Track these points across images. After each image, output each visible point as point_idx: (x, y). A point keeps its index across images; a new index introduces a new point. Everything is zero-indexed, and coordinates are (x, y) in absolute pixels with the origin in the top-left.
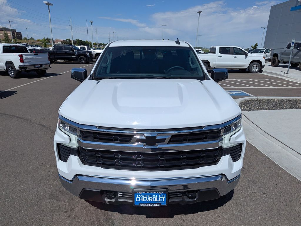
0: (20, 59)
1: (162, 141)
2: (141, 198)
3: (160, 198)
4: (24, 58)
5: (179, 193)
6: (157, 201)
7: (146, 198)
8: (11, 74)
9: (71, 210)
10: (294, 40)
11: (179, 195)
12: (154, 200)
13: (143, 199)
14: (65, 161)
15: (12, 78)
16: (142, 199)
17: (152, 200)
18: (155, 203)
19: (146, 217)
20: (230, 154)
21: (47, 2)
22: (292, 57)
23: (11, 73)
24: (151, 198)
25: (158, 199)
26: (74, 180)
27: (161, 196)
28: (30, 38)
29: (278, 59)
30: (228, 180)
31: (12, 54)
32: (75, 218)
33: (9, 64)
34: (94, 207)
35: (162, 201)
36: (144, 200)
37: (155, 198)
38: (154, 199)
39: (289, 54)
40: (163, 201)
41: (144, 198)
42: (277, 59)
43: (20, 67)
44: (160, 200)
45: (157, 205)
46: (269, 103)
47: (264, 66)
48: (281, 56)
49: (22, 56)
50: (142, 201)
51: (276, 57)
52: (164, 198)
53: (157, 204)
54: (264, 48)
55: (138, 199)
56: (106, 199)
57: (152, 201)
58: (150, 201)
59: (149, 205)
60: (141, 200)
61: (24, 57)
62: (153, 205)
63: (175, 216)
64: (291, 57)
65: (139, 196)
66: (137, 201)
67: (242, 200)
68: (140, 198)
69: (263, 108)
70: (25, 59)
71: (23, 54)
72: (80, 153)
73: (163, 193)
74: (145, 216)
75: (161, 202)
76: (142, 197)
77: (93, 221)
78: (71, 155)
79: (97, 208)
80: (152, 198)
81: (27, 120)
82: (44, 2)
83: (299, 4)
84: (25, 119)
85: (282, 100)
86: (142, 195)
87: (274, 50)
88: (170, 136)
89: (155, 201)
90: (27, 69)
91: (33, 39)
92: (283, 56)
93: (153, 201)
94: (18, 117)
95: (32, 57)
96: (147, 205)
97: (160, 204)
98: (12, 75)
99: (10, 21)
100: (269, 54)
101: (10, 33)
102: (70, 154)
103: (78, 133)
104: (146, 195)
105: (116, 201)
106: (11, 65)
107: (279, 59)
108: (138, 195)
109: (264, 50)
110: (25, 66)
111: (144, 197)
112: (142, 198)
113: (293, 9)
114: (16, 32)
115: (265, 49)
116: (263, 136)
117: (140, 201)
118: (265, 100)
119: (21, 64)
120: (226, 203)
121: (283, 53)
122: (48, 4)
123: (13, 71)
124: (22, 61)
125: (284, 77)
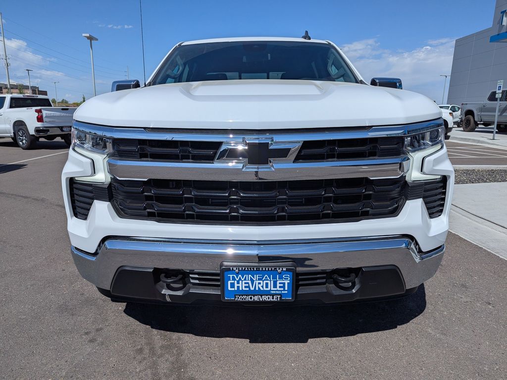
0: (37, 117)
1: (283, 153)
2: (238, 283)
3: (280, 283)
4: (44, 116)
5: (318, 276)
6: (272, 289)
7: (250, 282)
8: (21, 143)
9: (97, 330)
10: (501, 82)
11: (318, 281)
12: (267, 287)
13: (244, 285)
14: (84, 216)
15: (24, 149)
16: (240, 285)
17: (262, 287)
18: (268, 293)
19: (250, 342)
20: (424, 198)
21: (88, 35)
22: (499, 114)
23: (22, 141)
24: (259, 283)
25: (275, 286)
26: (99, 251)
27: (281, 278)
28: (60, 101)
29: (474, 118)
30: (420, 251)
31: (25, 109)
32: (102, 343)
33: (19, 125)
34: (145, 325)
35: (284, 290)
36: (245, 287)
37: (269, 282)
38: (267, 284)
39: (494, 110)
40: (286, 289)
41: (245, 283)
42: (472, 120)
43: (38, 130)
44: (280, 287)
45: (273, 298)
46: (469, 174)
47: (451, 129)
48: (479, 113)
49: (41, 112)
50: (241, 289)
51: (471, 117)
52: (286, 282)
53: (273, 295)
54: (447, 104)
55: (233, 285)
56: (164, 290)
57: (262, 289)
58: (257, 289)
59: (256, 298)
60: (238, 287)
61: (45, 113)
62: (265, 298)
63: (310, 340)
64: (497, 114)
65: (234, 279)
66: (230, 289)
67: (445, 313)
68: (236, 282)
69: (460, 181)
70: (46, 117)
71: (43, 109)
72: (113, 195)
73: (284, 269)
74: (248, 340)
75: (281, 291)
76: (240, 278)
77: (141, 349)
78: (95, 201)
79: (150, 327)
80: (261, 282)
81: (37, 200)
82: (84, 35)
83: (504, 31)
84: (34, 199)
85: (492, 170)
86: (240, 276)
87: (466, 104)
88: (300, 145)
89: (269, 289)
90: (49, 133)
91: (66, 102)
92: (482, 113)
93: (265, 289)
94: (22, 197)
95: (58, 114)
96: (251, 298)
97: (279, 296)
98: (23, 143)
99: (28, 70)
100: (458, 113)
101: (28, 92)
102: (93, 199)
103: (110, 148)
104: (250, 276)
105: (188, 295)
106: (23, 128)
107: (476, 119)
108: (231, 276)
109: (449, 107)
110: (45, 129)
111: (245, 279)
112: (240, 282)
113: (494, 39)
114: (38, 91)
115: (451, 106)
116: (469, 219)
117: (236, 289)
118: (463, 171)
119: (39, 125)
120: (414, 319)
121: (483, 109)
122: (91, 38)
123: (26, 137)
124: (40, 119)
125: (489, 144)
